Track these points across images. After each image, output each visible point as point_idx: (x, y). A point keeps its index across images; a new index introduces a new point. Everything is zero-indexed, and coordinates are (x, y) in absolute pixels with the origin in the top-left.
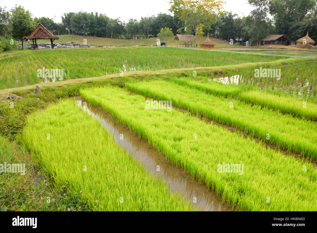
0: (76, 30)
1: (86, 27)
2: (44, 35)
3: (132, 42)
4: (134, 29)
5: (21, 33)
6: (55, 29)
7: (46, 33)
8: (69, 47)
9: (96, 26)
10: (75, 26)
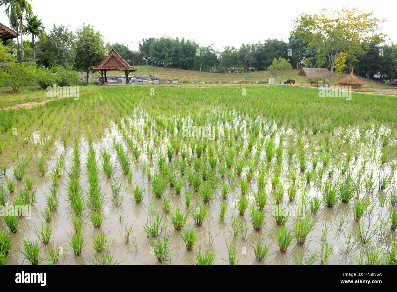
0: (156, 60)
1: (169, 57)
2: (117, 65)
3: (228, 77)
4: (231, 60)
5: (88, 61)
6: (130, 58)
7: (121, 63)
8: (146, 82)
9: (181, 55)
10: (155, 55)
